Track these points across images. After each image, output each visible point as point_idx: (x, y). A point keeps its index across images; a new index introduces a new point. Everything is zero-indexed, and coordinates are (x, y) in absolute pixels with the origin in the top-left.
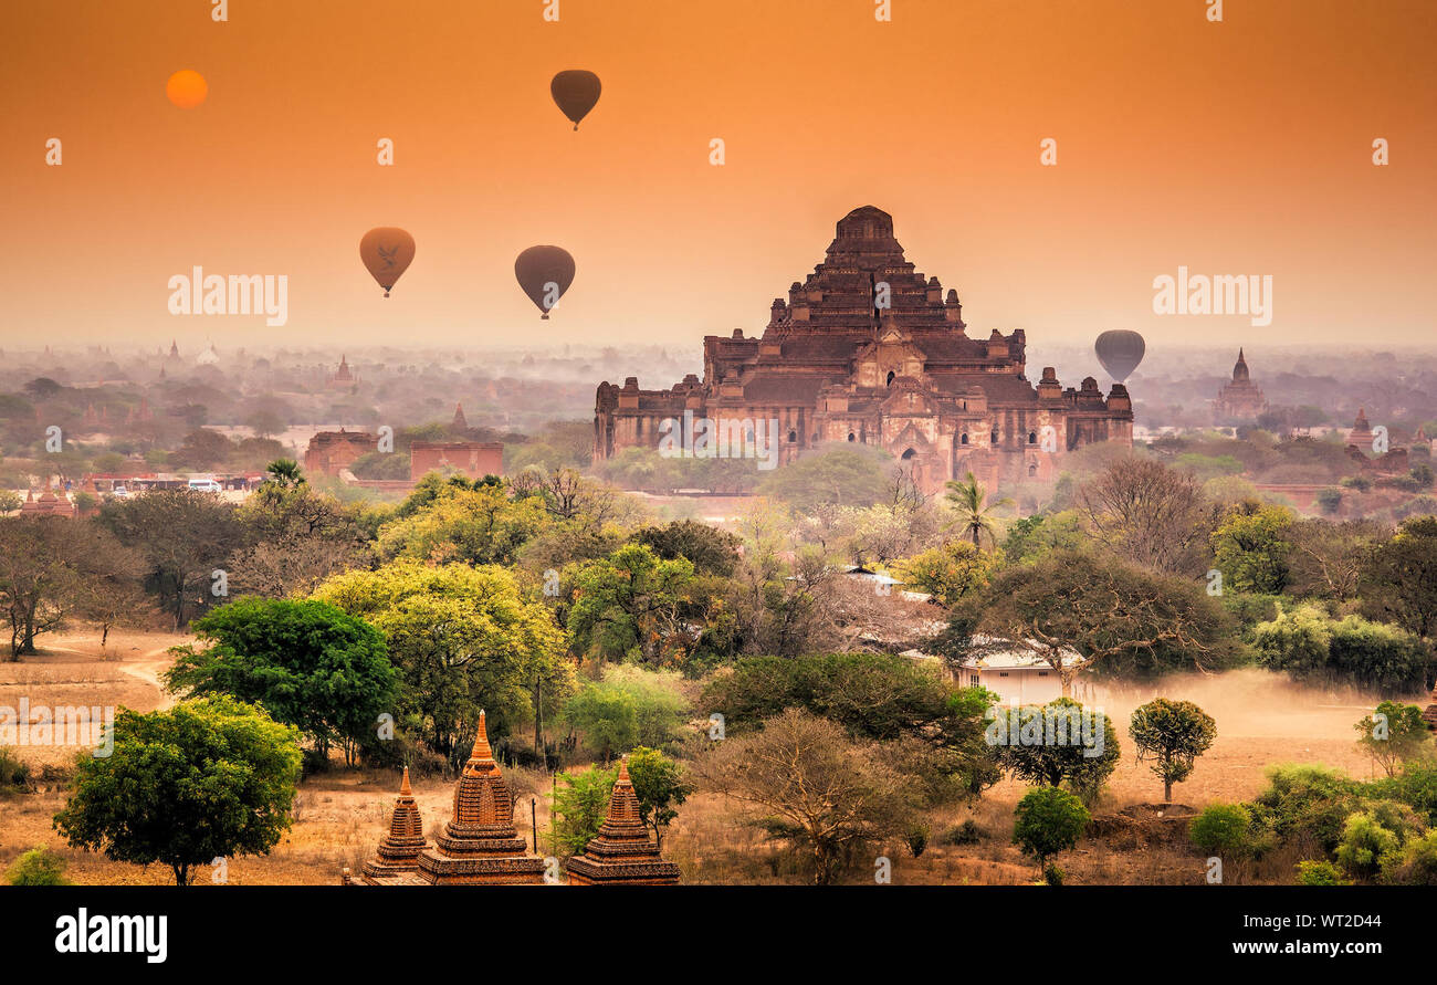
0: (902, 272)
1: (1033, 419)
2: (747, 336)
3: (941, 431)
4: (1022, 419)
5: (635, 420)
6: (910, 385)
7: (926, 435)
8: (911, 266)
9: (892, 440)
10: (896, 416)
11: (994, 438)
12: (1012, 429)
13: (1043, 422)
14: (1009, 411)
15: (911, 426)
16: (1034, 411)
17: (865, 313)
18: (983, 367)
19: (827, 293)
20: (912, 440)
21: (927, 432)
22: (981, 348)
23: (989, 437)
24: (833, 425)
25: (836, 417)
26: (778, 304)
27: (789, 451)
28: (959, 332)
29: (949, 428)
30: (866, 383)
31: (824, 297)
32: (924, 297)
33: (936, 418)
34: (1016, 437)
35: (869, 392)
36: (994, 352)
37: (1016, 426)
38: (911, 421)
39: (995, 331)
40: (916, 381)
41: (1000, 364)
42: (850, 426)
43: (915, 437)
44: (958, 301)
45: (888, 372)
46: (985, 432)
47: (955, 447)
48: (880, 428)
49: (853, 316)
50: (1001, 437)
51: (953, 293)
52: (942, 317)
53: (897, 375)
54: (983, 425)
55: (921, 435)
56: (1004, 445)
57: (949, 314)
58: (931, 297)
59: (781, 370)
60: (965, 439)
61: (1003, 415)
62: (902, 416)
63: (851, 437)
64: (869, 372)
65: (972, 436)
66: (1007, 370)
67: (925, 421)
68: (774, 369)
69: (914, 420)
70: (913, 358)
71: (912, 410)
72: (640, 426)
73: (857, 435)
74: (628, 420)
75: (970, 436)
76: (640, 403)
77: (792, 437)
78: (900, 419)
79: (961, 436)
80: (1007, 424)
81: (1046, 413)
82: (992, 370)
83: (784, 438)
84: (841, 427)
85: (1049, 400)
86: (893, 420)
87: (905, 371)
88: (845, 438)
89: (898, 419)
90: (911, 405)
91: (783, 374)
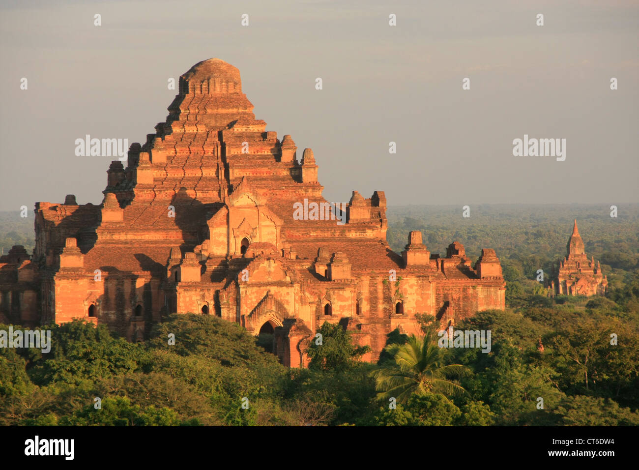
0: (254, 129)
1: (397, 287)
3: (302, 300)
6: (266, 252)
7: (286, 306)
8: (262, 123)
9: (250, 312)
10: (253, 285)
11: (358, 308)
12: (376, 298)
13: (410, 291)
14: (373, 278)
16: (398, 278)
17: (214, 174)
18: (343, 231)
20: (270, 315)
21: (288, 302)
24: (185, 297)
25: (189, 287)
26: (116, 167)
27: (135, 326)
28: (316, 194)
29: (311, 298)
30: (217, 251)
32: (278, 158)
33: (297, 287)
34: (381, 307)
36: (356, 215)
37: (380, 295)
38: (269, 291)
39: (354, 193)
40: (273, 247)
41: (362, 226)
42: (203, 296)
43: (274, 308)
44: (314, 161)
45: (241, 238)
46: (350, 302)
47: (317, 318)
49: (200, 179)
50: (366, 307)
51: (308, 151)
52: (298, 178)
53: (251, 241)
54: (347, 293)
55: (280, 306)
56: (368, 315)
57: (306, 176)
58: (286, 156)
59: (123, 237)
60: (328, 309)
61: (366, 281)
62: (259, 285)
63: (205, 309)
64: (221, 239)
66: (370, 234)
67: (284, 290)
68: (116, 237)
69: (273, 290)
71: (270, 279)
73: (211, 307)
75: (333, 306)
77: (137, 311)
78: (258, 288)
79: (323, 306)
80: (371, 293)
81: (413, 280)
82: (353, 235)
83: (128, 312)
84: (194, 298)
85: (416, 267)
86: (250, 289)
87: (260, 237)
88: (198, 311)
89: (255, 289)
90: (269, 273)
91: (126, 243)
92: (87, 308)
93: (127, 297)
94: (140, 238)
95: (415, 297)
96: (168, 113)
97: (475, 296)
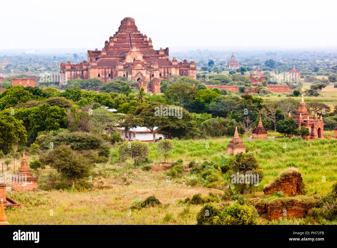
0: (137, 33)
1: (170, 70)
2: (98, 50)
3: (147, 73)
4: (168, 70)
5: (70, 72)
6: (139, 62)
8: (140, 32)
9: (135, 76)
10: (135, 70)
11: (160, 75)
13: (173, 71)
15: (139, 72)
16: (170, 68)
17: (128, 44)
18: (158, 57)
19: (118, 39)
20: (139, 76)
22: (158, 52)
23: (159, 75)
24: (119, 72)
25: (120, 70)
26: (106, 42)
27: (109, 79)
28: (152, 48)
29: (149, 73)
30: (128, 62)
31: (117, 40)
32: (143, 40)
33: (146, 70)
34: (166, 75)
35: (129, 64)
36: (161, 53)
37: (166, 72)
39: (161, 48)
40: (141, 61)
41: (162, 56)
42: (124, 72)
43: (140, 75)
44: (151, 41)
45: (134, 59)
47: (151, 77)
48: (131, 73)
49: (125, 45)
50: (162, 75)
51: (150, 38)
52: (148, 44)
53: (136, 59)
54: (157, 72)
55: (142, 75)
56: (163, 76)
57: (149, 44)
58: (145, 39)
59: (106, 58)
60: (153, 75)
61: (163, 69)
62: (137, 70)
63: (124, 75)
64: (129, 59)
65: (155, 74)
66: (164, 58)
67: (143, 71)
68: (105, 58)
69: (140, 71)
70: (140, 55)
71: (139, 68)
72: (71, 74)
73: (126, 75)
74: (68, 72)
75: (154, 75)
76: (71, 68)
77: (109, 76)
79: (152, 74)
80: (164, 71)
81: (174, 69)
82: (160, 58)
83: (107, 76)
84: (122, 73)
85: (174, 65)
86: (135, 71)
87: (138, 58)
88: (123, 76)
89: (136, 71)
90: (139, 67)
91: (107, 60)
92: (98, 75)
93: (107, 72)
94: (110, 59)
95: (174, 72)
96: (118, 29)
97: (189, 72)
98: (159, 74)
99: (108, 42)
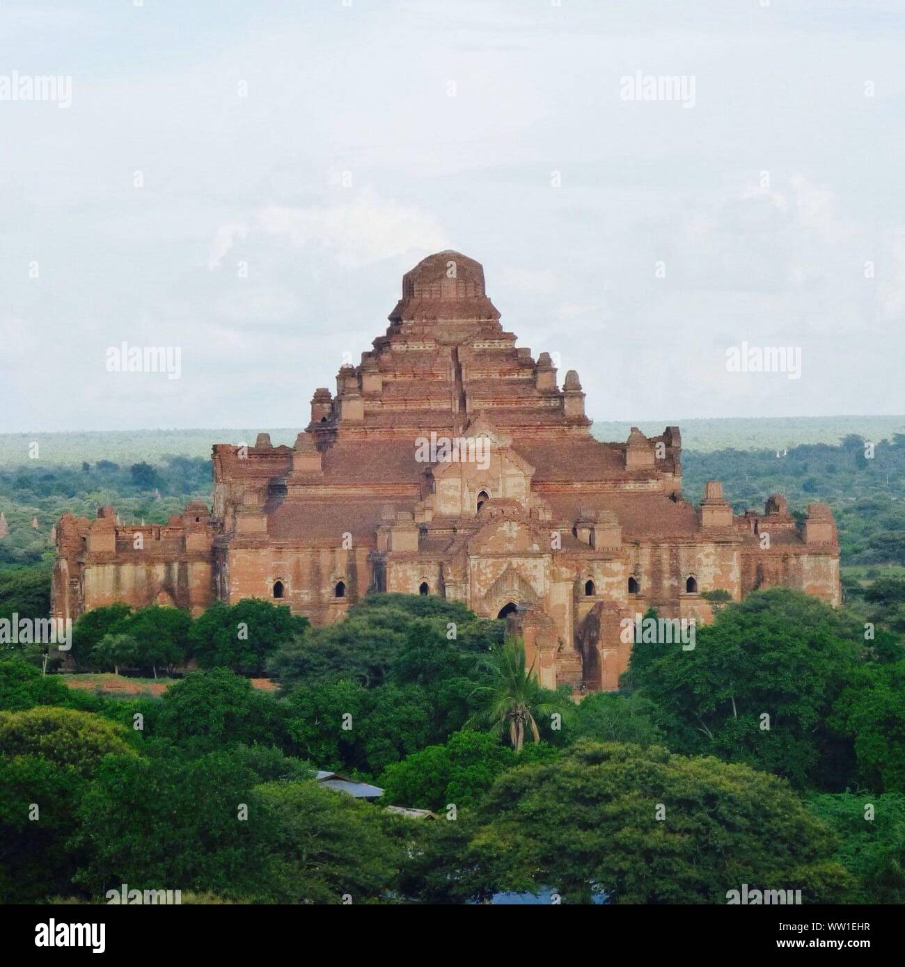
0: (503, 345)
1: (691, 557)
2: (275, 443)
3: (554, 577)
4: (675, 556)
5: (110, 569)
6: (508, 510)
7: (532, 583)
8: (511, 337)
9: (484, 591)
10: (489, 556)
11: (633, 585)
12: (660, 571)
13: (705, 561)
14: (656, 545)
15: (510, 569)
16: (691, 543)
17: (445, 406)
18: (617, 481)
19: (389, 378)
20: (513, 594)
21: (535, 579)
22: (617, 453)
23: (626, 585)
24: (397, 572)
25: (403, 558)
26: (321, 397)
27: (336, 609)
28: (583, 432)
29: (566, 572)
30: (448, 509)
31: (385, 384)
32: (532, 383)
33: (547, 558)
34: (666, 583)
35: (453, 524)
36: (636, 460)
37: (666, 567)
38: (510, 564)
39: (633, 429)
40: (518, 505)
41: (643, 476)
42: (422, 571)
43: (516, 586)
44: (579, 387)
45: (478, 492)
46: (620, 578)
47: (576, 599)
48: (465, 575)
49: (426, 412)
50: (645, 584)
51: (572, 375)
52: (561, 408)
53: (491, 495)
54: (616, 566)
55: (524, 582)
56: (649, 594)
57: (569, 408)
58: (543, 381)
59: (322, 491)
60: (590, 588)
61: (646, 551)
62: (496, 555)
63: (424, 588)
64: (451, 493)
65: (601, 583)
66: (653, 485)
67: (530, 562)
68: (312, 491)
69: (516, 562)
70: (514, 471)
71: (511, 547)
72: (117, 579)
73: (432, 585)
74: (101, 568)
75: (597, 583)
76: (118, 544)
77: (339, 590)
78: (495, 560)
79: (584, 583)
80: (653, 564)
81: (710, 548)
82: (631, 486)
83: (328, 591)
84: (409, 573)
85: (714, 529)
86: (484, 562)
87: (503, 490)
88: (415, 590)
89: (491, 561)
90: (510, 540)
91: (325, 499)
92: (271, 586)
93: (324, 571)
94: (342, 492)
95: (712, 569)
96: (388, 324)
97: (799, 569)
98: (622, 579)
99: (329, 395)
